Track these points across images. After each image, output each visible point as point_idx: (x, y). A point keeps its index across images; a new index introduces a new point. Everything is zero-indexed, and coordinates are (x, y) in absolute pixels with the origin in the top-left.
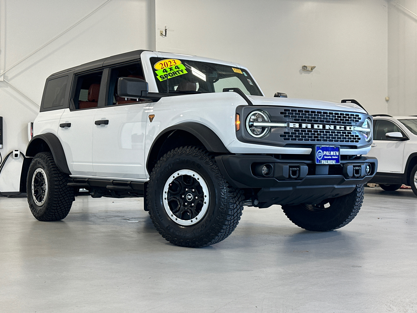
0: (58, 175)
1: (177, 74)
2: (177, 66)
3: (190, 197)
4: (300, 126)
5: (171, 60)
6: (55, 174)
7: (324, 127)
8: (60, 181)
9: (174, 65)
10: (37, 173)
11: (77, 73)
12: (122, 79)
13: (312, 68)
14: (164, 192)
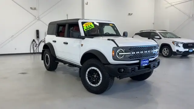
0: (53, 57)
2: (91, 25)
3: (95, 76)
4: (136, 53)
5: (89, 23)
7: (144, 52)
10: (46, 55)
13: (132, 14)
14: (86, 74)
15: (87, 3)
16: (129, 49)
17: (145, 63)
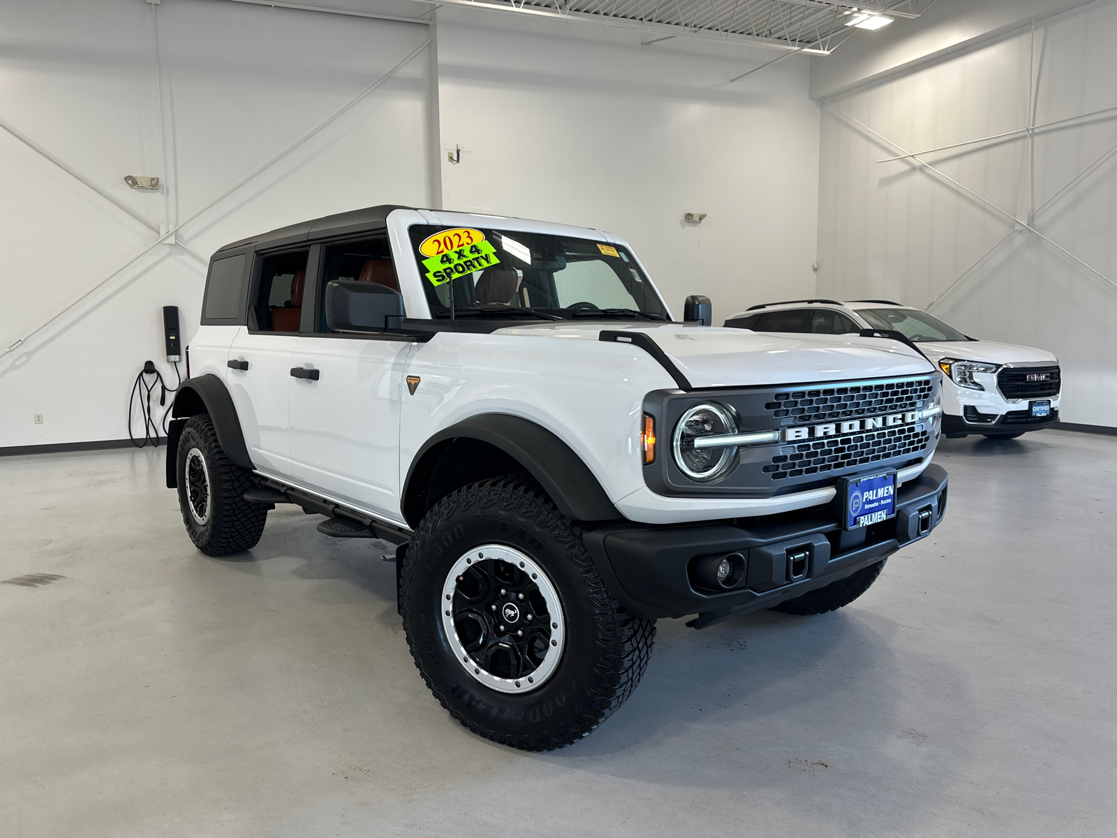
0: (230, 469)
1: (474, 267)
2: (474, 246)
3: (512, 613)
4: (812, 432)
5: (460, 232)
6: (223, 466)
7: (862, 424)
8: (233, 481)
9: (468, 244)
10: (193, 457)
11: (261, 250)
12: (336, 285)
13: (701, 218)
14: (444, 597)
15: (458, 154)
16: (768, 406)
17: (872, 502)
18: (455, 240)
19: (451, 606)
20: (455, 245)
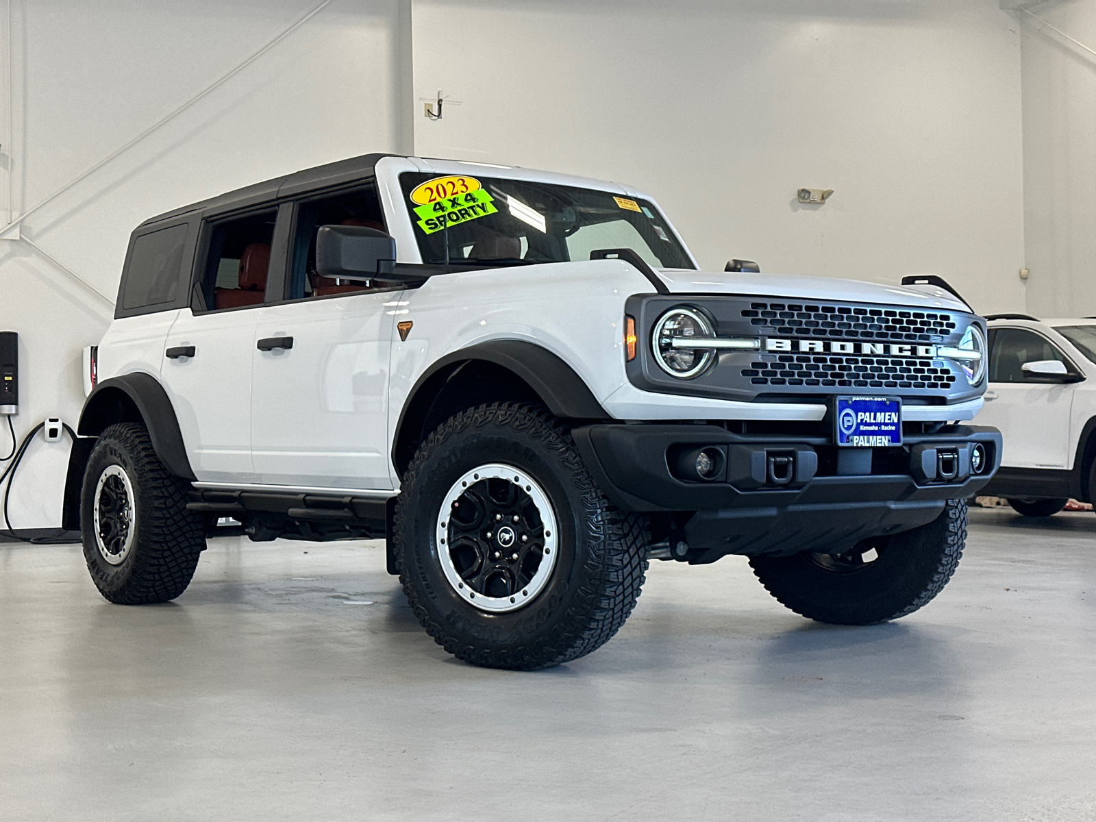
0: (163, 483)
1: (469, 215)
2: (469, 194)
3: (507, 537)
4: (795, 346)
5: (454, 180)
6: (154, 479)
7: (858, 348)
8: (167, 498)
9: (462, 192)
10: (108, 479)
11: (211, 217)
12: (328, 229)
13: (825, 196)
14: (439, 525)
15: (440, 106)
16: (745, 313)
17: (871, 424)
18: (449, 188)
19: (446, 532)
20: (449, 191)
